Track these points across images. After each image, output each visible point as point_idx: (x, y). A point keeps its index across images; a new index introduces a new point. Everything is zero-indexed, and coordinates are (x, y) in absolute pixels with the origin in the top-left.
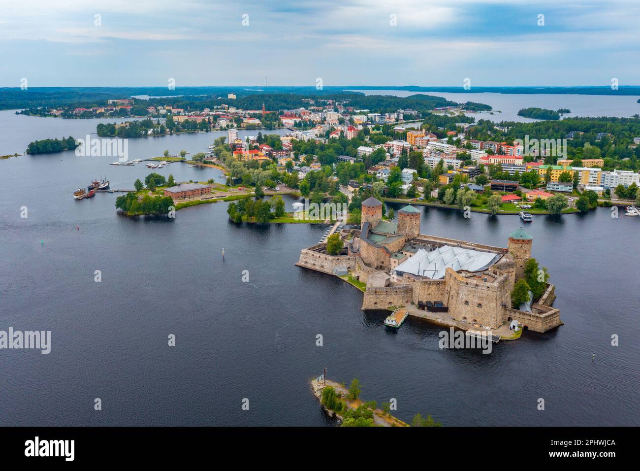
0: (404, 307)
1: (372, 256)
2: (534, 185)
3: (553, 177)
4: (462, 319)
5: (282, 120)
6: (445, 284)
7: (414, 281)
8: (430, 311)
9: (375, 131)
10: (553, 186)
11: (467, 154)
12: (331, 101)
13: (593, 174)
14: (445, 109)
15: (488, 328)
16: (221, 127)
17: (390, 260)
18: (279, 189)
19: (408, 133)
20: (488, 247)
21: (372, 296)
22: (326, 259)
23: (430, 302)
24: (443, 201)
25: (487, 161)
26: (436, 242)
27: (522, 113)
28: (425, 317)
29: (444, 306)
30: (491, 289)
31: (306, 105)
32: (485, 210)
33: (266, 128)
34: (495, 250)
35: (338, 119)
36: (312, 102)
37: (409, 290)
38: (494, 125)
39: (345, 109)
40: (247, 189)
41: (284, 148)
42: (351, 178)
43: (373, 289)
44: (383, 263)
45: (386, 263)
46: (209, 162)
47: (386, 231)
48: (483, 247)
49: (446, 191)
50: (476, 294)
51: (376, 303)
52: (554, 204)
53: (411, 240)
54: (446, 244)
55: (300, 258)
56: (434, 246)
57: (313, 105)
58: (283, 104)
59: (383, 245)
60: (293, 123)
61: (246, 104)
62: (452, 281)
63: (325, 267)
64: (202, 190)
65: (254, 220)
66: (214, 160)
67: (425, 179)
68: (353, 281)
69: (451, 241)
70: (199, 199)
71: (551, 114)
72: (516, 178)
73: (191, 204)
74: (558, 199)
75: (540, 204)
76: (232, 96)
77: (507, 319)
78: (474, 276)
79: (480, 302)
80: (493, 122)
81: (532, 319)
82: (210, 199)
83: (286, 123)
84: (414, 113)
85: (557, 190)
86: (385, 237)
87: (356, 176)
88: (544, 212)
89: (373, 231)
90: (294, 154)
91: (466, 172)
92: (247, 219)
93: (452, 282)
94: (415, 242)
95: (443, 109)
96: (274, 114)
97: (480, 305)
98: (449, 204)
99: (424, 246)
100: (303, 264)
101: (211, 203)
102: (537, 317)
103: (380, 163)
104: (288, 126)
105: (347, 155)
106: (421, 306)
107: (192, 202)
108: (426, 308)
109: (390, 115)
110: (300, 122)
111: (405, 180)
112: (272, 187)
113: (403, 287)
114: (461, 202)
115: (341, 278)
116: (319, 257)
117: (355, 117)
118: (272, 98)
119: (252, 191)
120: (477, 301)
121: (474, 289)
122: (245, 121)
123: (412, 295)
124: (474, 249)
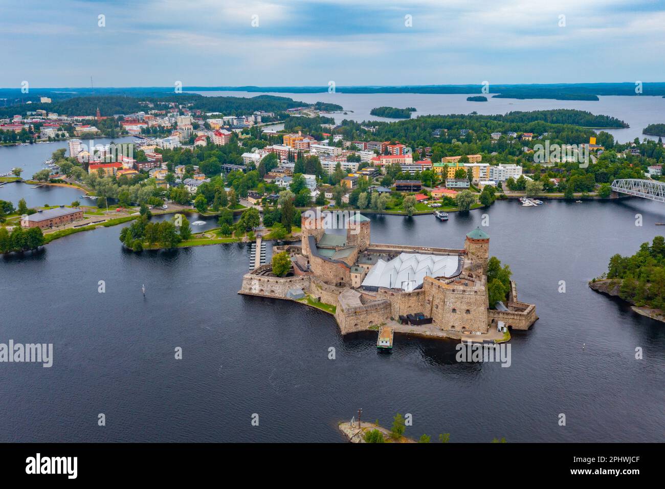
0: (385, 324)
1: (329, 273)
2: (434, 183)
3: (450, 174)
4: (450, 328)
5: (124, 126)
6: (425, 294)
7: (393, 295)
8: (414, 325)
9: (244, 136)
10: (452, 183)
11: (356, 155)
12: (173, 104)
13: (483, 169)
14: (297, 110)
15: (479, 333)
16: (49, 137)
17: (350, 275)
18: (166, 207)
19: (284, 137)
20: (445, 251)
21: (352, 318)
22: (277, 282)
23: (411, 315)
24: (356, 206)
25: (379, 162)
26: (392, 251)
27: (374, 112)
28: (412, 332)
29: (425, 318)
30: (479, 293)
31: (145, 109)
32: (400, 212)
33: (107, 136)
34: (453, 252)
35: (192, 124)
36: (151, 106)
37: (388, 306)
38: (359, 125)
39: (192, 112)
40: (127, 210)
41: (149, 159)
42: (249, 188)
43: (352, 310)
44: (342, 279)
45: (346, 280)
46: (58, 180)
47: (334, 244)
48: (440, 250)
49: (360, 196)
50: (464, 300)
51: (356, 325)
52: (463, 201)
53: (364, 251)
54: (402, 252)
55: (243, 285)
56: (391, 256)
57: (152, 109)
58: (118, 108)
59: (341, 260)
60: (140, 130)
61: (70, 109)
62: (434, 289)
63: (276, 292)
64: (72, 215)
65: (157, 246)
66: (63, 177)
67: (326, 184)
68: (315, 303)
69: (405, 248)
70: (71, 226)
71: (403, 112)
72: (417, 177)
73: (63, 235)
74: (467, 196)
75: (448, 202)
76: (45, 100)
77: (491, 321)
78: (452, 282)
79: (468, 308)
80: (357, 122)
81: (515, 317)
82: (86, 226)
83: (130, 130)
84: (271, 114)
85: (456, 186)
86: (334, 251)
87: (253, 186)
88: (454, 209)
89: (319, 246)
90: (167, 165)
91: (367, 174)
92: (150, 245)
93: (434, 291)
94: (369, 253)
95: (295, 110)
96: (113, 120)
97: (468, 311)
98: (364, 209)
99: (379, 255)
100: (247, 291)
101: (87, 230)
102: (521, 315)
103: (273, 170)
104: (133, 133)
105: (231, 163)
106: (404, 320)
107: (63, 232)
108: (409, 322)
109: (247, 118)
110: (148, 128)
111: (309, 187)
112: (158, 205)
113: (383, 303)
114: (376, 206)
115: (299, 301)
116: (268, 281)
117: (210, 121)
118: (103, 101)
119: (136, 212)
120: (465, 307)
121: (461, 296)
122: (78, 128)
123: (391, 309)
124: (433, 254)
